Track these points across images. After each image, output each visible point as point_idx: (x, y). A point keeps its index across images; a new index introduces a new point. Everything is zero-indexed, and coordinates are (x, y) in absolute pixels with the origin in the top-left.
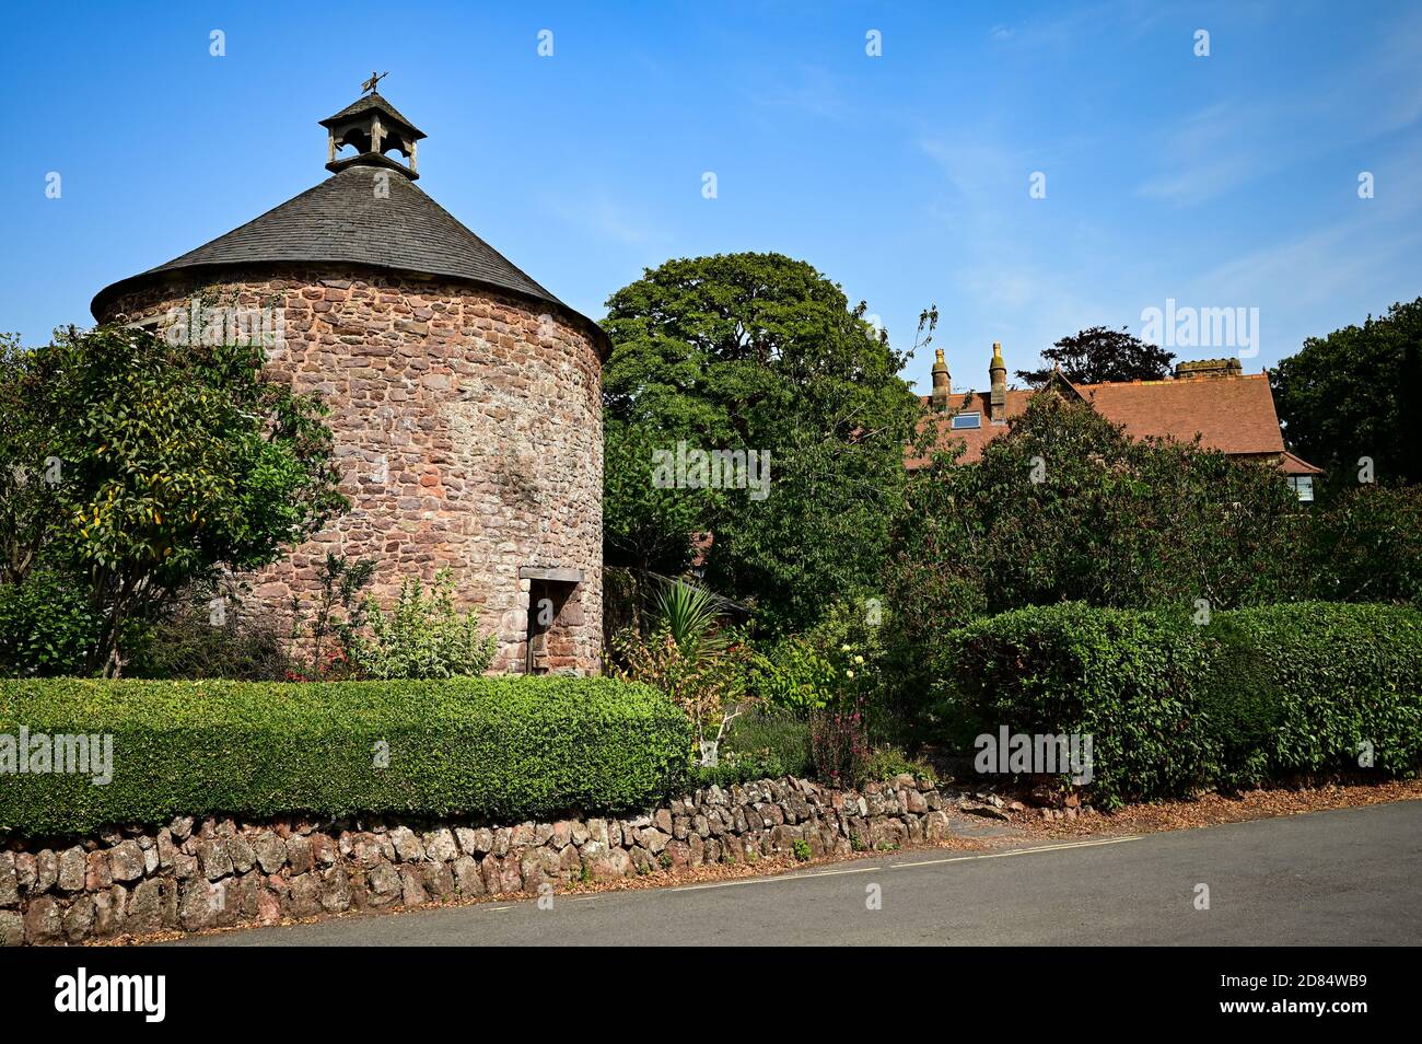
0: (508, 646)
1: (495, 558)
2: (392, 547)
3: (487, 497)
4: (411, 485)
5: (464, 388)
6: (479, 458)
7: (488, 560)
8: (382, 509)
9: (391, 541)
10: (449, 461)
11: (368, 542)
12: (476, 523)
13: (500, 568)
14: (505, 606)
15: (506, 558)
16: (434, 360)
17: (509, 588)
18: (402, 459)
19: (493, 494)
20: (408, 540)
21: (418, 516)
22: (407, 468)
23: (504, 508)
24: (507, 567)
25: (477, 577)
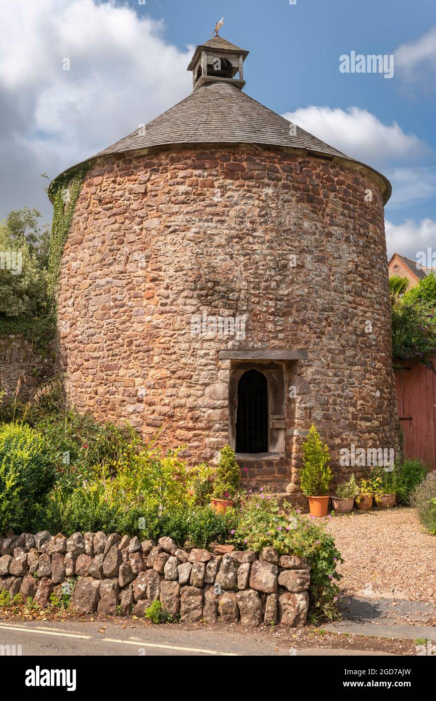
0: (211, 411)
1: (197, 346)
2: (130, 343)
3: (188, 301)
4: (139, 299)
5: (169, 224)
6: (180, 273)
7: (192, 347)
8: (124, 318)
9: (129, 339)
10: (160, 278)
11: (117, 341)
12: (182, 321)
13: (202, 352)
14: (207, 381)
15: (206, 345)
16: (150, 209)
17: (210, 367)
18: (134, 282)
19: (192, 297)
20: (138, 338)
21: (143, 320)
22: (137, 288)
23: (201, 308)
24: (207, 351)
25: (184, 360)
